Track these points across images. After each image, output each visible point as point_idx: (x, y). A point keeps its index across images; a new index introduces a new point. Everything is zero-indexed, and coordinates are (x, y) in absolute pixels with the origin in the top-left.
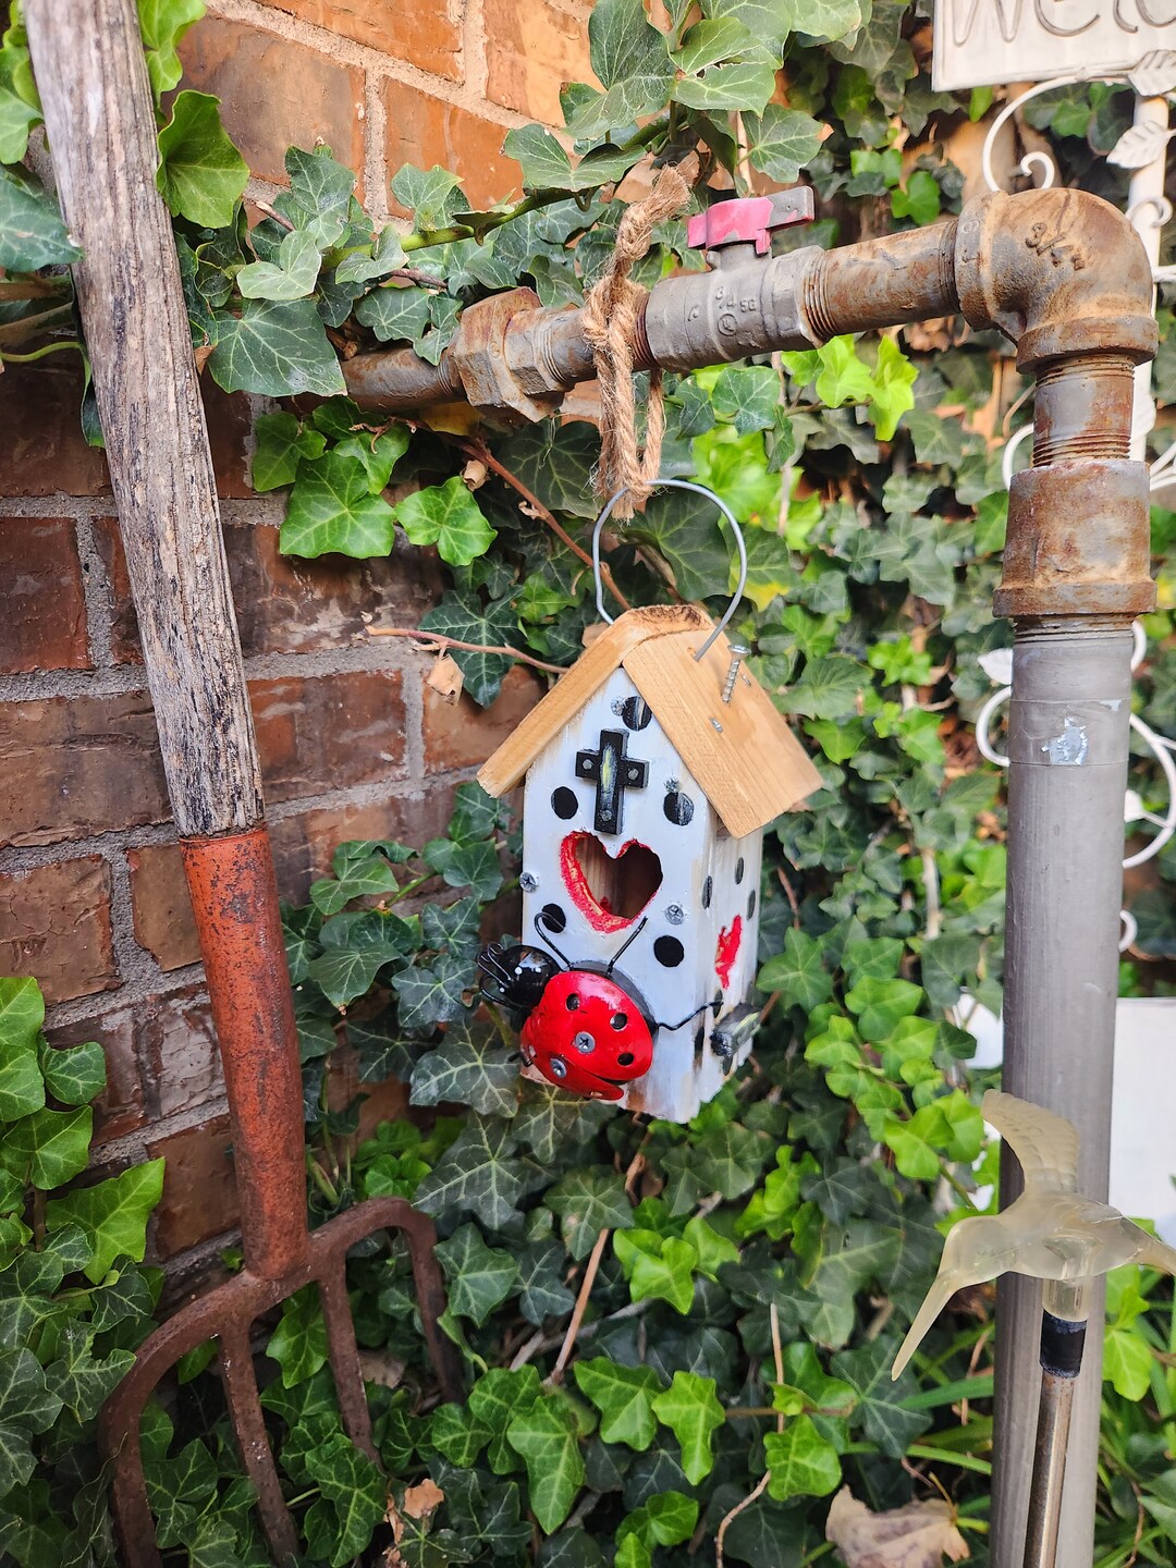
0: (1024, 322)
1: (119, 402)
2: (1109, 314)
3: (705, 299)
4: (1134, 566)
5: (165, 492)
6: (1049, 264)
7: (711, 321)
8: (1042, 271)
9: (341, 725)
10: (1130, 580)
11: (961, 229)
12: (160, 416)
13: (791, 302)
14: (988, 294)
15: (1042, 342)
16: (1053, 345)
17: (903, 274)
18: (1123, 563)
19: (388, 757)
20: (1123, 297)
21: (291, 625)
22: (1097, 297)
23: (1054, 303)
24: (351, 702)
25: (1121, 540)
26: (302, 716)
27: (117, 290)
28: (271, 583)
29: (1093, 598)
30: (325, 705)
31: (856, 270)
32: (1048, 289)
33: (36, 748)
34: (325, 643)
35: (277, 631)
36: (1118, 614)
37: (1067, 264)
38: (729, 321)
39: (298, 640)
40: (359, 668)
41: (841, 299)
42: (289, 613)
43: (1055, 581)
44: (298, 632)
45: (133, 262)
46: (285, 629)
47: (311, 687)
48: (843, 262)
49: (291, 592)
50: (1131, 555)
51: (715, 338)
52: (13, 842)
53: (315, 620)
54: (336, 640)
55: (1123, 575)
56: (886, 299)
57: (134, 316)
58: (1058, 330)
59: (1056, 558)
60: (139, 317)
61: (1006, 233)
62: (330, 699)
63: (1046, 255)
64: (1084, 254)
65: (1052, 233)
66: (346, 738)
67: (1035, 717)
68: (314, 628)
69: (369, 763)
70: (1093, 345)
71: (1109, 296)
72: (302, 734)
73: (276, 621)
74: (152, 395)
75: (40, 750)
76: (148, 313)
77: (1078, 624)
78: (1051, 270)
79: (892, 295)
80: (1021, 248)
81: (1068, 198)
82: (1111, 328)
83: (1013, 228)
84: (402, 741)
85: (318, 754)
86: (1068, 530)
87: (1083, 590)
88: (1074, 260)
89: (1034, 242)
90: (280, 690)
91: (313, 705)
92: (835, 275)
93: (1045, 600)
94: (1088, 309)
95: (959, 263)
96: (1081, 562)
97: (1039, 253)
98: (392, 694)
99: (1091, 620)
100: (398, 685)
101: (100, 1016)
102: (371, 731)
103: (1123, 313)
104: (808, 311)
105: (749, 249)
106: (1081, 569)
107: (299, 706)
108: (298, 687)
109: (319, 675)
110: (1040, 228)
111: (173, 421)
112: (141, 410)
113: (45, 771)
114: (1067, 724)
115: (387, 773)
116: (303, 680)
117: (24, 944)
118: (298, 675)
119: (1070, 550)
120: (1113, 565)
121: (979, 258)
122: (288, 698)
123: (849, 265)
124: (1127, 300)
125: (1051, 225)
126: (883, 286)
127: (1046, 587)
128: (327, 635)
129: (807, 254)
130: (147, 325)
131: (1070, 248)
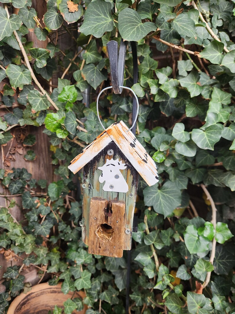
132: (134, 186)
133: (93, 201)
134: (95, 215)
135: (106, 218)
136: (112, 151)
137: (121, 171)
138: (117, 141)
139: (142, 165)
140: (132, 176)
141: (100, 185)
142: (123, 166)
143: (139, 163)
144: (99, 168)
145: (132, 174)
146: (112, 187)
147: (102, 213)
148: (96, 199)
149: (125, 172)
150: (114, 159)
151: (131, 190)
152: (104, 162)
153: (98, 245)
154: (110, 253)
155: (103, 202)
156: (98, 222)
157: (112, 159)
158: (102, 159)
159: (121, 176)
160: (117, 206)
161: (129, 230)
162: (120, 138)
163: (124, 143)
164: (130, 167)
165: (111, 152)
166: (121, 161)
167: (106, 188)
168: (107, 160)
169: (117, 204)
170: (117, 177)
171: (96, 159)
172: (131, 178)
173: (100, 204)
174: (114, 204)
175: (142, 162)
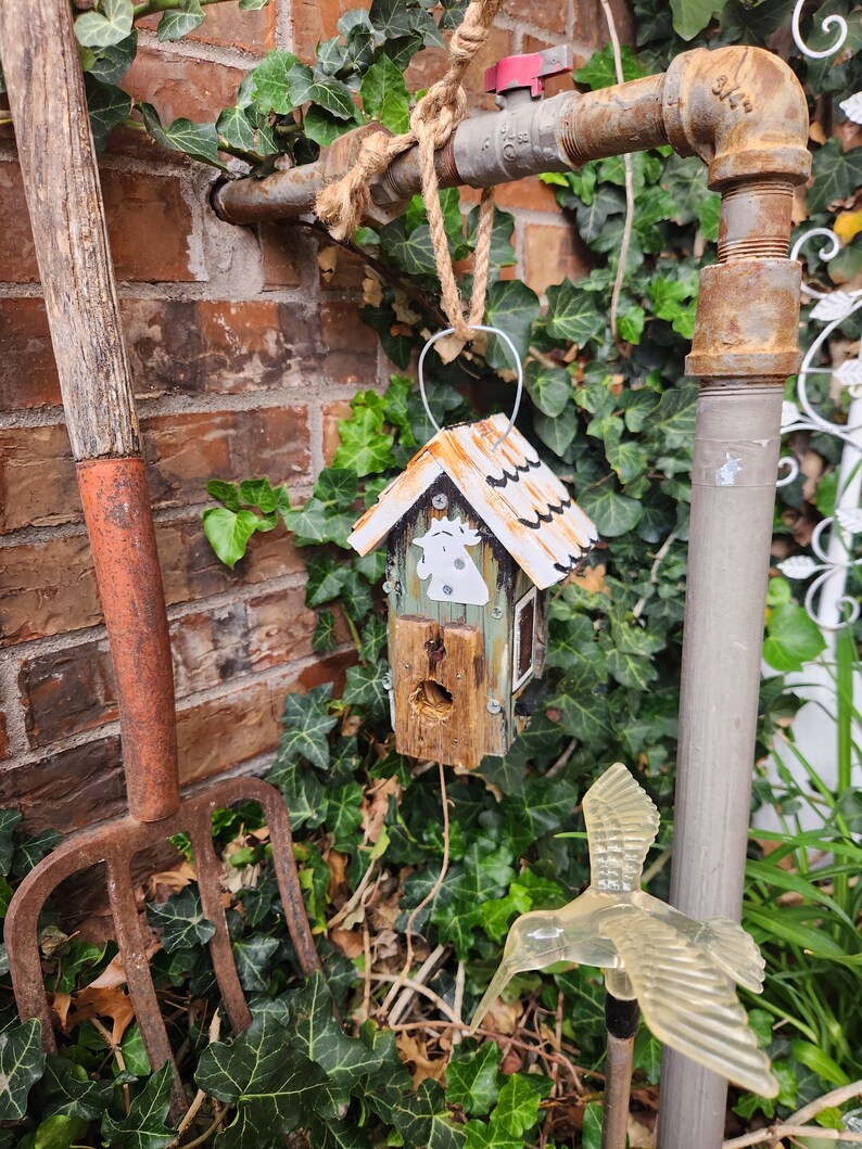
0: (714, 151)
1: (28, 125)
2: (769, 147)
3: (493, 132)
4: (782, 340)
5: (60, 192)
6: (728, 107)
7: (498, 151)
8: (722, 113)
9: (262, 445)
10: (777, 351)
11: (668, 80)
12: (57, 135)
13: (552, 135)
14: (687, 129)
15: (722, 169)
16: (728, 170)
17: (629, 114)
18: (773, 337)
19: (296, 468)
20: (780, 133)
21: (225, 374)
22: (760, 134)
23: (731, 137)
24: (269, 429)
25: (771, 320)
26: (234, 438)
27: (26, 43)
28: (209, 343)
29: (747, 364)
30: (251, 431)
31: (596, 111)
32: (727, 127)
33: (46, 460)
34: (251, 387)
35: (214, 377)
36: (769, 376)
37: (740, 108)
38: (509, 150)
39: (229, 384)
40: (275, 404)
41: (586, 133)
42: (222, 364)
43: (722, 351)
44: (230, 379)
45: (38, 22)
46: (220, 376)
47: (240, 418)
48: (588, 105)
49: (224, 349)
50: (779, 332)
51: (501, 164)
52: (34, 523)
53: (242, 370)
54: (258, 384)
55: (773, 347)
56: (618, 134)
57: (38, 61)
58: (732, 158)
59: (723, 334)
60: (42, 62)
61: (699, 83)
62: (255, 426)
63: (726, 101)
64: (752, 100)
65: (731, 84)
66: (266, 454)
67: (707, 452)
68: (242, 375)
69: (284, 473)
70: (755, 171)
71: (769, 132)
72: (234, 451)
73: (214, 370)
74: (51, 118)
75: (48, 461)
76: (49, 60)
77: (739, 384)
78: (729, 113)
79: (622, 130)
80: (709, 95)
81: (745, 55)
82: (769, 158)
83: (704, 79)
84: (308, 458)
85: (246, 465)
86: (733, 313)
87: (740, 359)
88: (745, 105)
89: (717, 90)
90: (218, 420)
91: (242, 431)
92: (583, 114)
93: (714, 365)
94: (753, 143)
95: (666, 107)
96: (741, 337)
97: (722, 99)
98: (300, 423)
99: (746, 381)
100: (305, 417)
101: (97, 642)
102: (284, 450)
103: (779, 147)
104: (564, 142)
105: (526, 93)
106: (741, 342)
107: (232, 432)
108: (230, 418)
109: (246, 409)
110: (723, 80)
111: (67, 140)
112: (43, 131)
113: (53, 476)
114: (728, 456)
115: (297, 480)
116: (233, 413)
117: (44, 591)
118: (230, 409)
119: (733, 327)
120: (765, 340)
121: (680, 104)
122: (224, 426)
123: (592, 107)
124: (783, 135)
125: (731, 78)
126: (615, 123)
127: (715, 355)
128: (251, 380)
129: (565, 98)
130: (48, 68)
131: (743, 96)
132: (503, 588)
133: (401, 621)
134: (407, 657)
135: (432, 667)
136: (443, 498)
137: (469, 548)
138: (454, 471)
139: (518, 532)
140: (496, 563)
141: (421, 585)
142: (472, 537)
143: (511, 527)
144: (415, 541)
145: (496, 556)
146: (448, 590)
147: (422, 654)
148: (407, 618)
149: (477, 552)
150: (450, 517)
151: (494, 599)
152: (427, 526)
153: (417, 732)
154: (446, 754)
155: (425, 625)
156: (414, 676)
157: (445, 518)
158: (420, 519)
159: (469, 561)
160: (455, 637)
161: (497, 702)
162: (461, 465)
163: (471, 476)
164: (490, 540)
165: (440, 501)
166: (467, 524)
167: (435, 593)
168: (434, 520)
169: (457, 631)
170: (459, 564)
171: (409, 519)
172: (493, 568)
173: (416, 630)
174: (449, 632)
175: (519, 524)
